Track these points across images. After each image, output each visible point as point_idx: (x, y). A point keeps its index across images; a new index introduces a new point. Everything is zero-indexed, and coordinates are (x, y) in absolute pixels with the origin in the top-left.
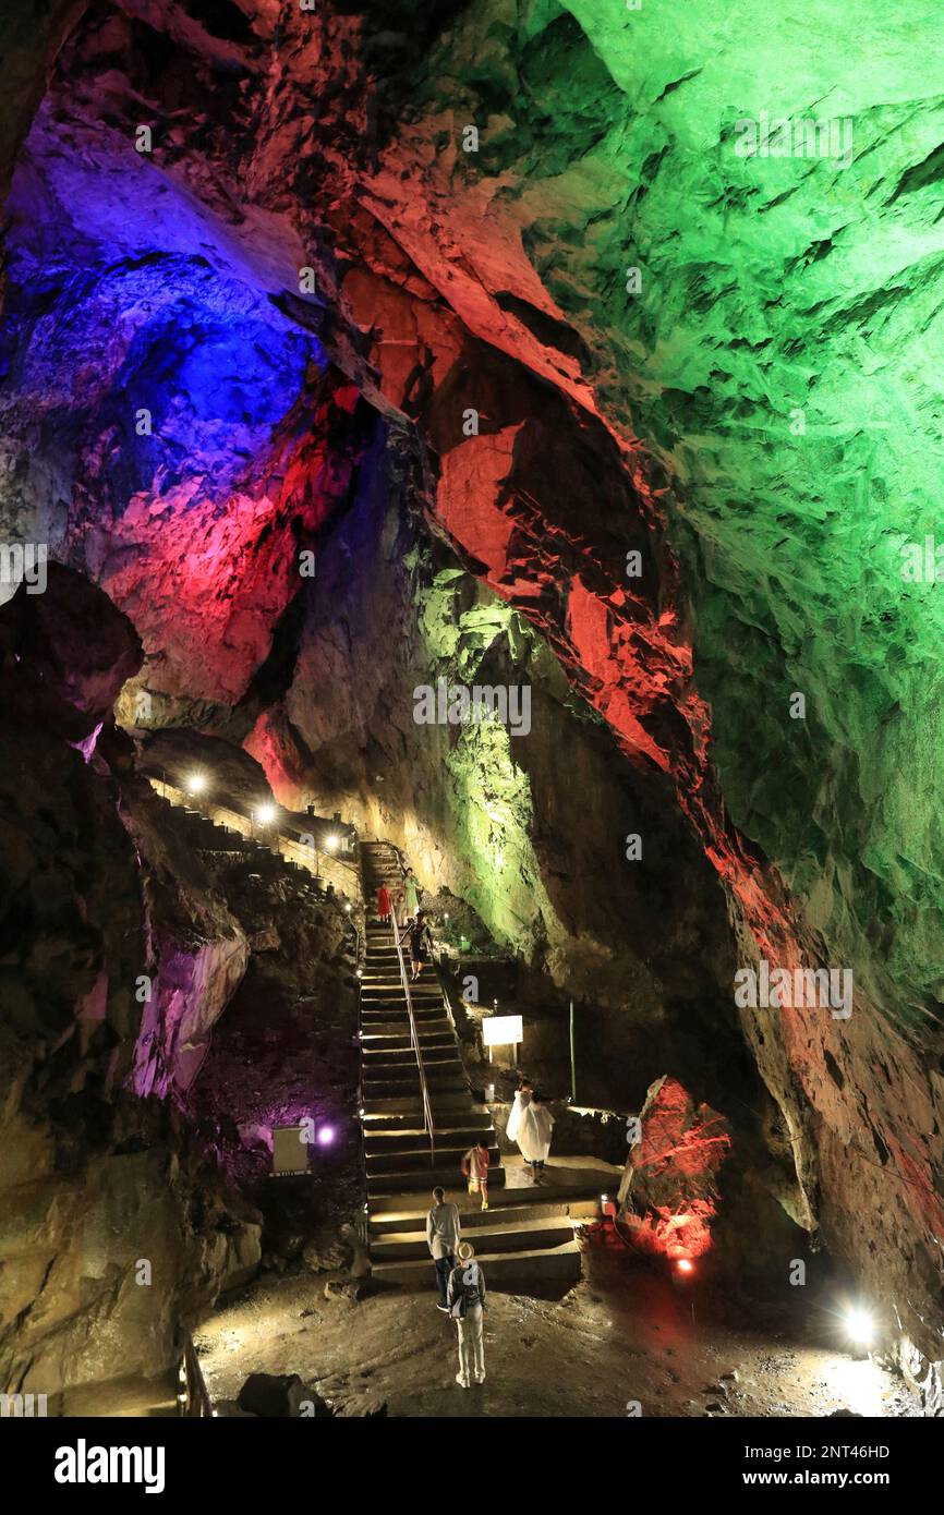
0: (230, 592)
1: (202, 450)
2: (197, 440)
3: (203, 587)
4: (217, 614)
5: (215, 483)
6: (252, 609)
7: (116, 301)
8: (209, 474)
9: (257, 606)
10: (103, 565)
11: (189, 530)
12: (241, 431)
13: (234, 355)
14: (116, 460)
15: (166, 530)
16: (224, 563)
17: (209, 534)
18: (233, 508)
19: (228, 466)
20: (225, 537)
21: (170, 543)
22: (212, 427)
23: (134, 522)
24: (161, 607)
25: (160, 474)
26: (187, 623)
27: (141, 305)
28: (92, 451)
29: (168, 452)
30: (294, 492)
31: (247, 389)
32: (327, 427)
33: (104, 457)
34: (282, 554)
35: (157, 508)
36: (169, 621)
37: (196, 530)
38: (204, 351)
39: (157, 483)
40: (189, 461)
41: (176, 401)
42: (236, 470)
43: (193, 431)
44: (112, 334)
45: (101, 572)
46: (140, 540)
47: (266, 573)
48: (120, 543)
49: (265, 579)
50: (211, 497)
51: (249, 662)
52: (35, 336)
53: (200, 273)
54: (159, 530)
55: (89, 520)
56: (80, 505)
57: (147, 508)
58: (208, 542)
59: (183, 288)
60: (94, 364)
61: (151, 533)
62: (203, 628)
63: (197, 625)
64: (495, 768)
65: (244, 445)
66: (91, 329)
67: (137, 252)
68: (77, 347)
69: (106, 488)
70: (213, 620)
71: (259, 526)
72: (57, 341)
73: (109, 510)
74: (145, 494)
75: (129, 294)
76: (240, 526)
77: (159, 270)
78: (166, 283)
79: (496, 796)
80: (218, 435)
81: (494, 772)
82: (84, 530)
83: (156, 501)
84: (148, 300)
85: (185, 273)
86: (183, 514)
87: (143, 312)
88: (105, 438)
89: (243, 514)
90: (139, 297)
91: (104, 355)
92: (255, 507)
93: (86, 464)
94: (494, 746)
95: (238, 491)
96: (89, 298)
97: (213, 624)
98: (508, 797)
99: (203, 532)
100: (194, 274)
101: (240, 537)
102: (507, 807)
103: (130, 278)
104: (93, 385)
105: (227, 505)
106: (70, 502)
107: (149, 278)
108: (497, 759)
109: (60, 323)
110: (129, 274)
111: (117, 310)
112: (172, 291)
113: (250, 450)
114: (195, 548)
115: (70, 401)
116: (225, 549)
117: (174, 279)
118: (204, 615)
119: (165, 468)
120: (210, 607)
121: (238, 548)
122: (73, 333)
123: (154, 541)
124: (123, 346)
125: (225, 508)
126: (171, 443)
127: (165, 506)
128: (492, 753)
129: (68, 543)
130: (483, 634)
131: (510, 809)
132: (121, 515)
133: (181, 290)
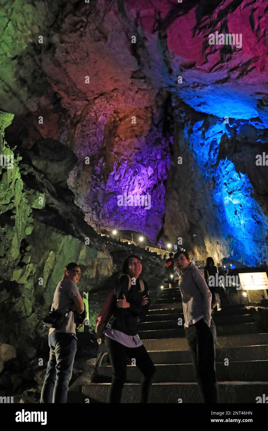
1: (125, 152)
2: (123, 149)
4: (142, 214)
5: (131, 161)
6: (154, 212)
7: (96, 114)
8: (128, 159)
9: (156, 211)
10: (103, 200)
11: (127, 183)
12: (135, 140)
14: (104, 167)
15: (121, 185)
17: (134, 183)
18: (139, 172)
19: (134, 154)
20: (139, 183)
21: (123, 190)
22: (127, 143)
23: (111, 184)
24: (124, 214)
25: (115, 165)
26: (133, 218)
27: (103, 115)
28: (97, 166)
29: (116, 156)
30: (162, 171)
31: (136, 128)
32: (169, 149)
33: (101, 167)
34: (162, 192)
35: (117, 178)
36: (128, 219)
37: (129, 182)
38: (123, 123)
39: (114, 167)
40: (122, 157)
41: (117, 139)
42: (136, 155)
43: (122, 146)
44: (97, 127)
45: (103, 202)
46: (114, 190)
47: (157, 200)
48: (107, 192)
49: (157, 202)
50: (130, 167)
51: (156, 231)
52: (76, 132)
53: (115, 94)
54: (119, 185)
55: (98, 186)
56: (95, 182)
57: (114, 179)
58: (134, 186)
59: (113, 104)
60: (94, 138)
61: (117, 187)
62: (138, 220)
63: (136, 219)
64: (230, 180)
65: (137, 146)
66: (91, 126)
67: (97, 94)
68: (88, 132)
69: (102, 176)
70: (141, 217)
71: (151, 182)
72: (82, 132)
73: (103, 182)
74: (112, 173)
75: (99, 111)
76: (144, 180)
77: (104, 98)
78: (107, 103)
79: (234, 191)
80: (129, 145)
81: (231, 182)
82: (97, 190)
83: (116, 175)
84: (105, 113)
85: (112, 97)
86: (124, 177)
87: (105, 118)
88: (101, 161)
89: (143, 174)
90: (102, 111)
91: (97, 135)
92: (147, 171)
93: (96, 170)
94: (228, 172)
95: (139, 164)
96: (88, 115)
97: (141, 218)
98: (239, 188)
99: (132, 182)
100: (114, 96)
101: (145, 184)
102: (240, 193)
103: (96, 103)
104: (95, 146)
105: (137, 170)
106: (92, 182)
107: (102, 102)
108: (231, 176)
109: (82, 126)
110: (96, 101)
111: (97, 118)
112: (110, 106)
113: (140, 147)
114: (130, 189)
115: (89, 152)
116: (140, 189)
117: (109, 100)
118: (138, 215)
119: (116, 162)
120: (140, 212)
121: (145, 190)
122: (86, 128)
123: (118, 190)
124: (102, 132)
125: (137, 171)
126: (117, 153)
127: (119, 176)
128: (228, 175)
129: (92, 194)
130: (216, 138)
131: (241, 192)
132: (107, 183)
133: (112, 105)
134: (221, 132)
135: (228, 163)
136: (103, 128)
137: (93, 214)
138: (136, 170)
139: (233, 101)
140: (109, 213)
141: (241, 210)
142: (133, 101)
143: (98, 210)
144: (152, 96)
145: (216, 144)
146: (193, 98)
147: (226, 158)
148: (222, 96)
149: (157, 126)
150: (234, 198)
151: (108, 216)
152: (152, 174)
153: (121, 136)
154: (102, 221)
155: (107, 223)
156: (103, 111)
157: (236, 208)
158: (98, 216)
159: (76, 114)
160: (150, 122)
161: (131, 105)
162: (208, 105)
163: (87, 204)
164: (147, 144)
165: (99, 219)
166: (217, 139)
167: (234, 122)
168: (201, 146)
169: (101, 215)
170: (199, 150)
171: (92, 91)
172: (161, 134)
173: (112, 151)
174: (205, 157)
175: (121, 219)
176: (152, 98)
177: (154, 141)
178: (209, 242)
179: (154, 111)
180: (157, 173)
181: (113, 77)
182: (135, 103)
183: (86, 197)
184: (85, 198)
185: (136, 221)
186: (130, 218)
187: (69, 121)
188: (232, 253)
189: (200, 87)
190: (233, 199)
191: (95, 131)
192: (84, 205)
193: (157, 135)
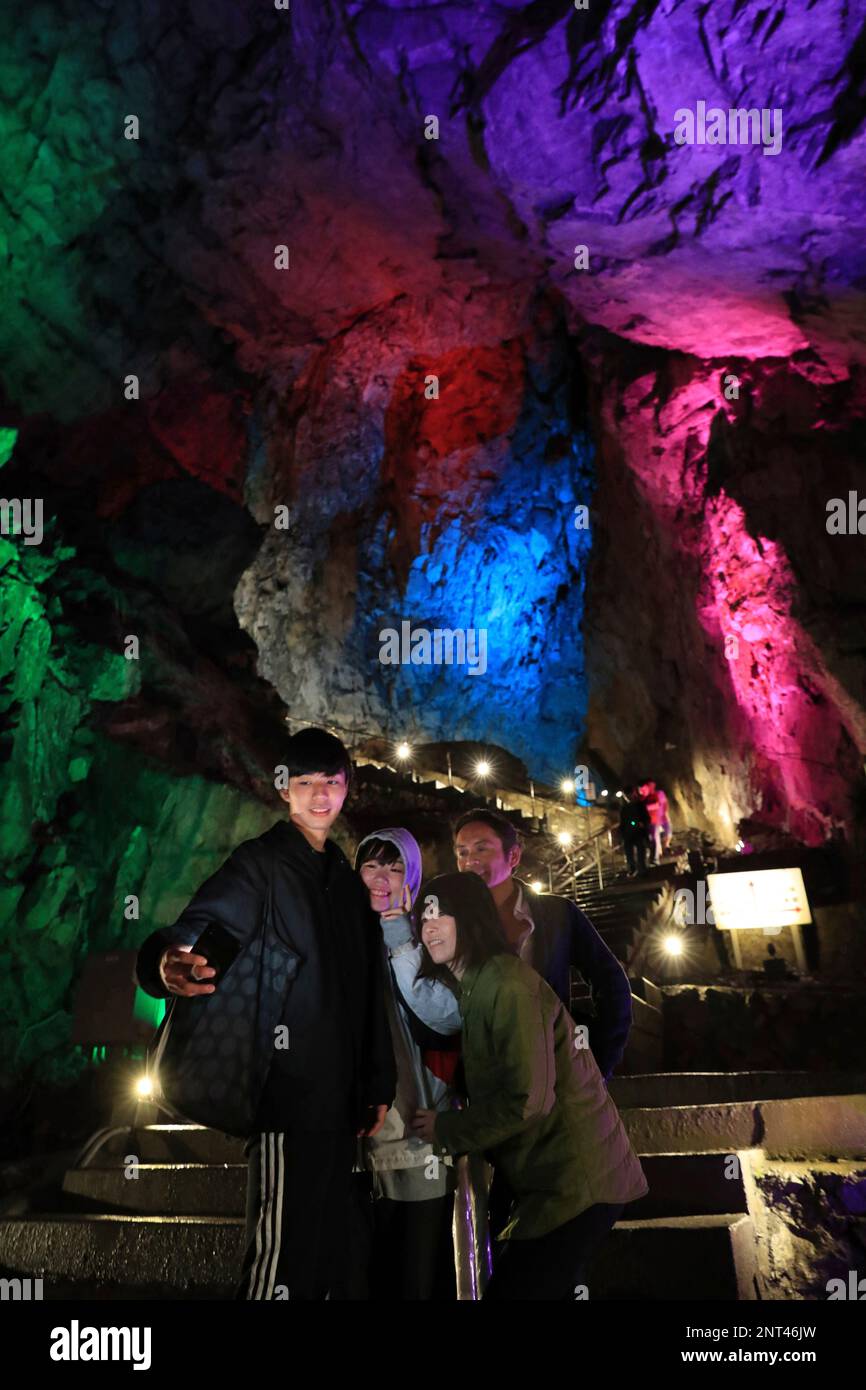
0: (534, 657)
1: (451, 489)
2: (445, 481)
3: (505, 656)
4: (526, 684)
5: (471, 520)
6: (566, 677)
7: (352, 381)
8: (462, 512)
9: (571, 671)
11: (468, 590)
12: (478, 452)
13: (462, 391)
14: (395, 544)
15: (448, 597)
16: (518, 624)
17: (488, 588)
19: (478, 495)
20: (506, 587)
21: (456, 610)
22: (453, 462)
23: (418, 597)
25: (425, 534)
26: (497, 699)
27: (375, 379)
28: (372, 542)
29: (425, 507)
31: (479, 413)
33: (384, 545)
35: (434, 575)
36: (481, 704)
37: (474, 586)
39: (424, 543)
40: (445, 508)
41: (422, 453)
42: (486, 497)
43: (439, 474)
44: (360, 419)
46: (428, 615)
47: (573, 635)
49: (573, 641)
50: (472, 537)
52: (298, 442)
53: (402, 312)
54: (442, 598)
55: (378, 606)
56: (368, 594)
57: (425, 579)
58: (490, 596)
59: (400, 343)
60: (355, 457)
61: (437, 604)
62: (515, 703)
63: (508, 701)
64: (734, 563)
65: (486, 467)
66: (340, 418)
67: (349, 318)
68: (333, 441)
69: (390, 574)
70: (524, 692)
71: (548, 579)
72: (316, 439)
73: (394, 591)
74: (419, 562)
75: (359, 369)
76: (521, 575)
77: (368, 327)
78: (382, 341)
79: (744, 599)
80: (461, 467)
81: (736, 569)
82: (376, 619)
83: (430, 565)
84: (380, 373)
85: (393, 323)
86: (456, 570)
87: (381, 389)
88: (381, 527)
89: (516, 556)
90: (369, 370)
91: (362, 444)
92: (527, 545)
93: (369, 555)
94: (729, 538)
95: (498, 524)
96: (328, 386)
97: (524, 697)
98: (759, 588)
99: (482, 586)
100: (399, 317)
101: (525, 588)
102: (761, 603)
103: (349, 347)
104: (362, 479)
105: (493, 544)
106: (359, 594)
107: (365, 340)
108: (735, 549)
109: (315, 421)
110: (347, 342)
111: (358, 395)
112: (392, 351)
113: (495, 471)
114: (480, 607)
115: (345, 499)
116: (511, 604)
117: (387, 332)
118: (513, 687)
119: (427, 527)
120: (518, 678)
121: (530, 606)
122: (326, 427)
123: (442, 613)
124: (377, 432)
125: (493, 549)
126: (427, 497)
127: (439, 568)
128: (728, 548)
129: (362, 631)
130: (695, 428)
131: (766, 603)
132: (405, 593)
133: (400, 346)
134: (710, 405)
135: (725, 508)
136: (379, 422)
137: (369, 694)
138: (489, 545)
139: (723, 303)
140: (421, 686)
141: (768, 659)
142: (462, 327)
143: (385, 681)
144: (518, 306)
145: (700, 447)
146: (606, 306)
147: (723, 492)
148: (683, 290)
149: (545, 399)
150: (748, 622)
151: (416, 696)
152: (546, 553)
153: (434, 442)
154: (400, 713)
155: (418, 720)
156: (373, 368)
157: (756, 655)
158: (386, 700)
159: (292, 385)
160: (519, 390)
161: (456, 340)
162: (653, 323)
163: (350, 664)
164: (517, 458)
165: (391, 709)
166: (699, 429)
167: (744, 371)
168: (656, 458)
169: (394, 695)
170: (652, 471)
171: (332, 311)
172: (563, 423)
173: (411, 491)
174: (672, 491)
175: (461, 703)
176: (520, 312)
177: (541, 449)
178: (705, 769)
179: (533, 353)
180: (563, 548)
181: (387, 259)
182: (470, 332)
183: (343, 642)
184: (340, 644)
185: (507, 706)
186: (487, 700)
187: (273, 411)
188: (759, 801)
189: (608, 271)
190: (742, 626)
191: (354, 432)
192: (339, 667)
193: (550, 429)
